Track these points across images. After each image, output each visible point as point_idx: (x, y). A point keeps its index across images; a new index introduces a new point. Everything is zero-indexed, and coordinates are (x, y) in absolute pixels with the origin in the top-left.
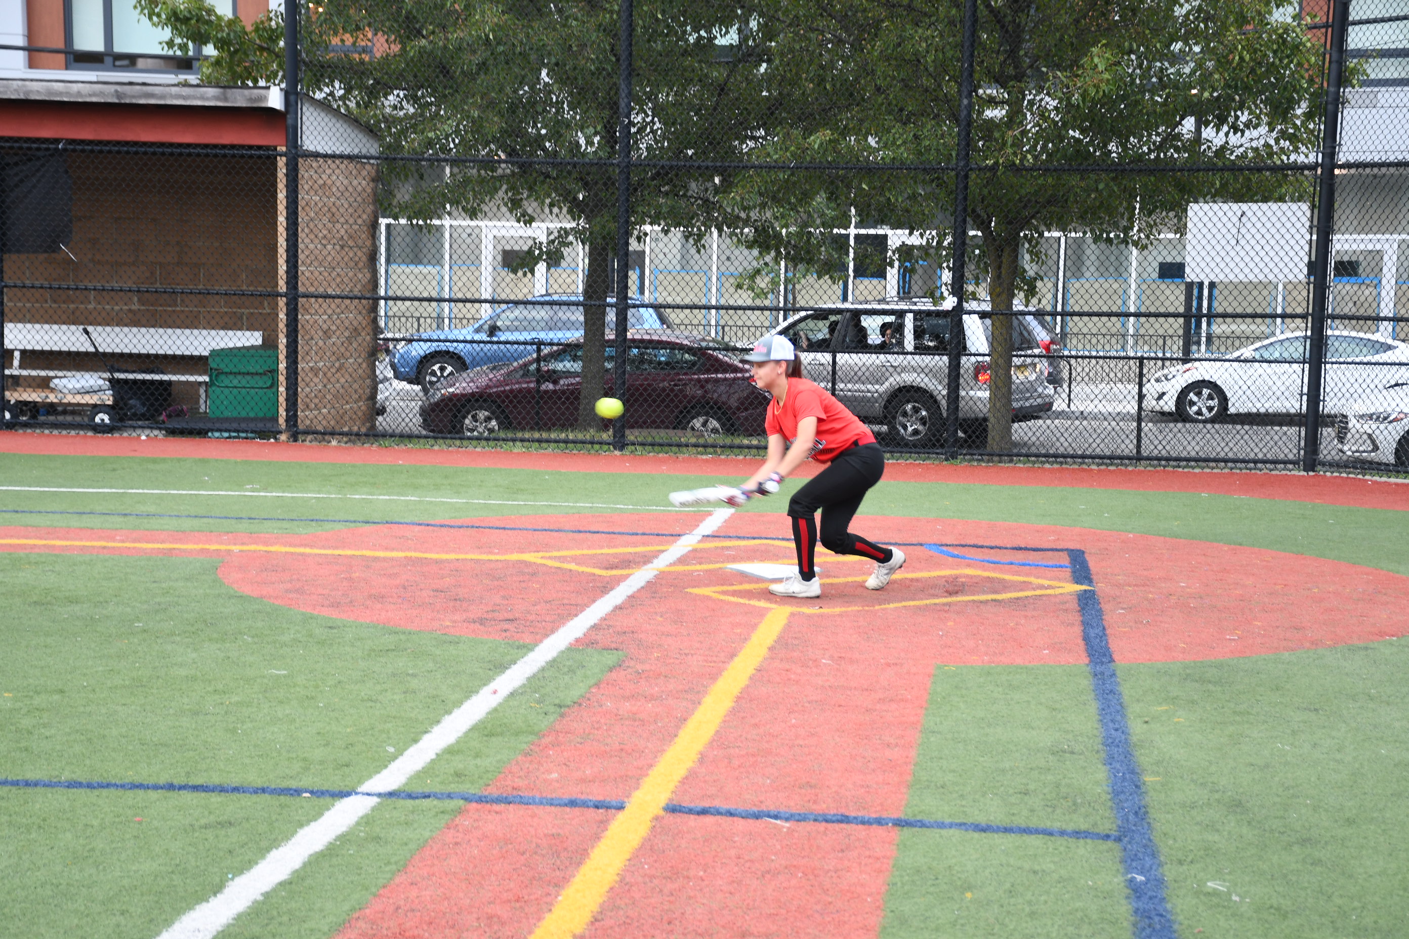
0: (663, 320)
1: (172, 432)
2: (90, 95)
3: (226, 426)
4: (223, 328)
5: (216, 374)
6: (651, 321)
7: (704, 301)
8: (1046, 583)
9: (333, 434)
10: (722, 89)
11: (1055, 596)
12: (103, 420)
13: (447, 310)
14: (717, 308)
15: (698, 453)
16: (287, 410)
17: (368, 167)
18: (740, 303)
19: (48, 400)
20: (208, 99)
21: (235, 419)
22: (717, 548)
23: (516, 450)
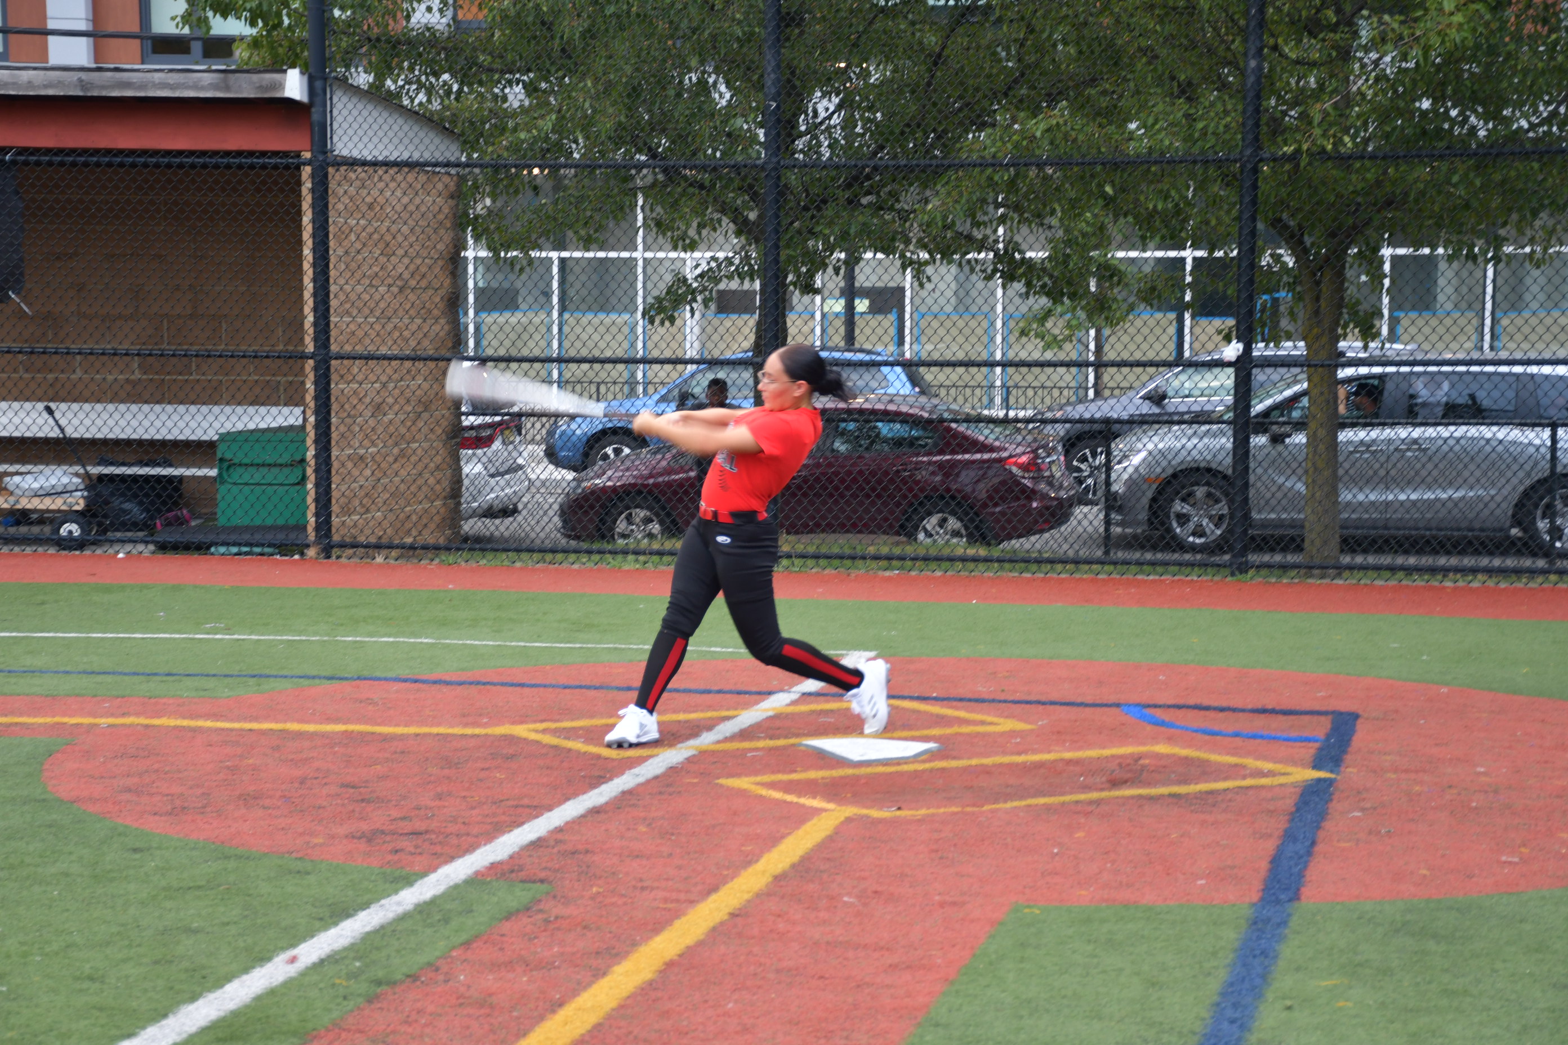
0: (914, 380)
1: (163, 547)
2: (46, 87)
3: (233, 537)
4: (252, 404)
5: (227, 465)
6: (898, 384)
7: (984, 356)
8: (1267, 766)
9: (378, 547)
10: (937, 59)
11: (1271, 788)
12: (70, 532)
13: (640, 375)
14: (1004, 364)
15: (879, 569)
16: (317, 515)
17: (446, 179)
18: (1023, 355)
19: (19, 507)
20: (202, 88)
21: (247, 528)
22: (813, 712)
23: (626, 567)
